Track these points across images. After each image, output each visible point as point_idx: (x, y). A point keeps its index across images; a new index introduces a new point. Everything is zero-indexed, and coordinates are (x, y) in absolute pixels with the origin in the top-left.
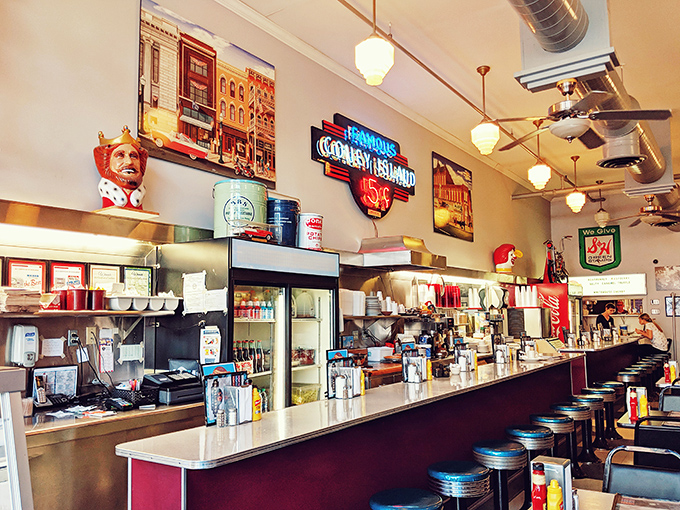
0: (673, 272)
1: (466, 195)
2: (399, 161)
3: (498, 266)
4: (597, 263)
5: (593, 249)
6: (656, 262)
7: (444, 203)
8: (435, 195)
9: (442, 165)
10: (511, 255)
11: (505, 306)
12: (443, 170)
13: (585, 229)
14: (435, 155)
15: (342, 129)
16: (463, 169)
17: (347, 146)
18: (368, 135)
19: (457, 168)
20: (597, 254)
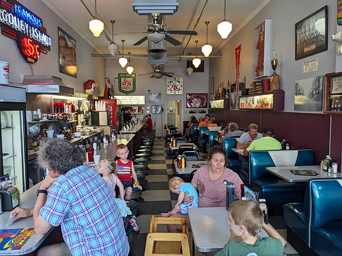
0: (155, 95)
1: (73, 52)
2: (43, 31)
3: (87, 90)
4: (126, 90)
5: (124, 84)
6: (149, 91)
7: (64, 56)
8: (59, 52)
9: (63, 35)
10: (93, 85)
11: (91, 111)
12: (63, 38)
13: (121, 74)
14: (59, 29)
15: (11, 6)
16: (72, 39)
17: (15, 17)
18: (26, 12)
19: (70, 37)
20: (126, 86)
